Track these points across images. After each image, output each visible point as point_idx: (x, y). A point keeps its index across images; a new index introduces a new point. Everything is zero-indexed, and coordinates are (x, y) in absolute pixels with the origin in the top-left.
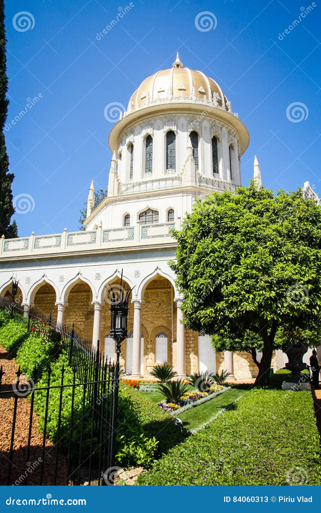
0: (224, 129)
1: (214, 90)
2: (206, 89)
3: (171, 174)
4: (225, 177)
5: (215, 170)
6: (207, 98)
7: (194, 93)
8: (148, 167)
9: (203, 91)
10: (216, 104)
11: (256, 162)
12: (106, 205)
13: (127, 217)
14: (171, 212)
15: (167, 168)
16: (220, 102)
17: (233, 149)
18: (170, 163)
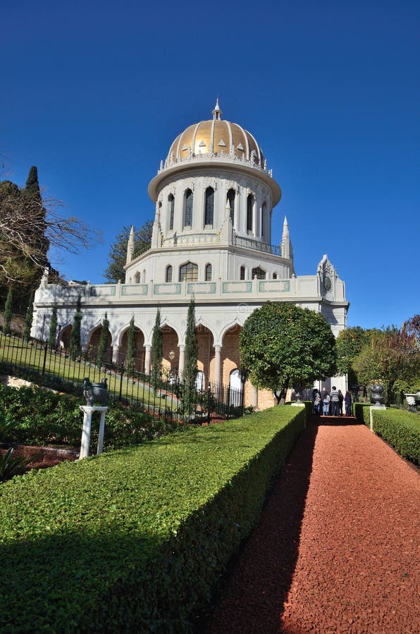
0: (259, 187)
1: (252, 147)
2: (244, 147)
3: (209, 229)
4: (257, 235)
5: (249, 227)
6: (245, 156)
7: (233, 152)
8: (188, 221)
9: (242, 148)
10: (253, 163)
11: (285, 223)
12: (150, 254)
13: (169, 267)
14: (208, 266)
15: (206, 224)
16: (256, 160)
17: (266, 207)
18: (208, 219)
